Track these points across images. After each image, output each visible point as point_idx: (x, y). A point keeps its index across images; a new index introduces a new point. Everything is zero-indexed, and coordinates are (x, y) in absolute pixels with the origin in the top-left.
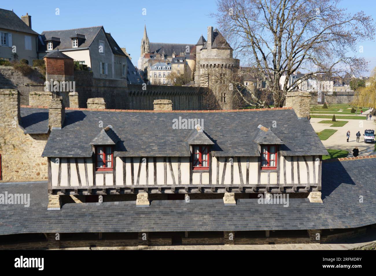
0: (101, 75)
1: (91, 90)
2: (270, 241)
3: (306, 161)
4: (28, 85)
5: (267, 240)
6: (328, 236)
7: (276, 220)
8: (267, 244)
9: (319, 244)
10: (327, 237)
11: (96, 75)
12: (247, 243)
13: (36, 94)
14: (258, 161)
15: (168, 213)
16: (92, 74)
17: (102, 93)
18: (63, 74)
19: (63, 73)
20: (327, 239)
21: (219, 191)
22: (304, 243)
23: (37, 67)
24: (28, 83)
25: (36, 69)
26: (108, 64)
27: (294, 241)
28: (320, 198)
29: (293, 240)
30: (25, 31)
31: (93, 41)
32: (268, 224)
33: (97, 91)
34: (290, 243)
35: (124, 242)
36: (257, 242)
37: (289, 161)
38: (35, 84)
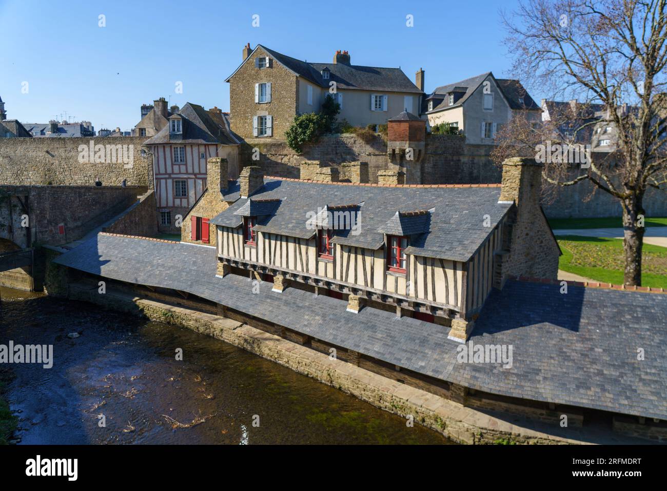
0: (482, 139)
1: (459, 160)
2: (399, 378)
3: (443, 267)
4: (369, 155)
5: (395, 373)
6: (484, 400)
7: (384, 344)
8: (395, 380)
9: (462, 405)
10: (481, 401)
11: (471, 140)
12: (372, 369)
13: (306, 163)
14: (384, 258)
15: (290, 304)
16: (463, 139)
17: (481, 164)
18: (407, 141)
19: (407, 139)
20: (480, 404)
21: (345, 291)
22: (441, 396)
23: (380, 134)
24: (370, 152)
25: (379, 135)
26: (497, 125)
27: (428, 389)
28: (464, 332)
29: (427, 387)
30: (404, 90)
31: (472, 94)
32: (369, 346)
33: (472, 161)
34: (423, 389)
35: (266, 327)
36: (384, 373)
37: (421, 264)
38: (377, 153)
